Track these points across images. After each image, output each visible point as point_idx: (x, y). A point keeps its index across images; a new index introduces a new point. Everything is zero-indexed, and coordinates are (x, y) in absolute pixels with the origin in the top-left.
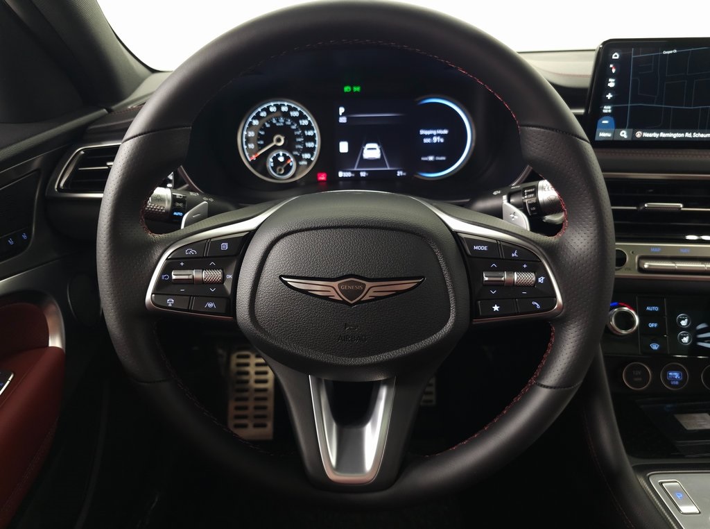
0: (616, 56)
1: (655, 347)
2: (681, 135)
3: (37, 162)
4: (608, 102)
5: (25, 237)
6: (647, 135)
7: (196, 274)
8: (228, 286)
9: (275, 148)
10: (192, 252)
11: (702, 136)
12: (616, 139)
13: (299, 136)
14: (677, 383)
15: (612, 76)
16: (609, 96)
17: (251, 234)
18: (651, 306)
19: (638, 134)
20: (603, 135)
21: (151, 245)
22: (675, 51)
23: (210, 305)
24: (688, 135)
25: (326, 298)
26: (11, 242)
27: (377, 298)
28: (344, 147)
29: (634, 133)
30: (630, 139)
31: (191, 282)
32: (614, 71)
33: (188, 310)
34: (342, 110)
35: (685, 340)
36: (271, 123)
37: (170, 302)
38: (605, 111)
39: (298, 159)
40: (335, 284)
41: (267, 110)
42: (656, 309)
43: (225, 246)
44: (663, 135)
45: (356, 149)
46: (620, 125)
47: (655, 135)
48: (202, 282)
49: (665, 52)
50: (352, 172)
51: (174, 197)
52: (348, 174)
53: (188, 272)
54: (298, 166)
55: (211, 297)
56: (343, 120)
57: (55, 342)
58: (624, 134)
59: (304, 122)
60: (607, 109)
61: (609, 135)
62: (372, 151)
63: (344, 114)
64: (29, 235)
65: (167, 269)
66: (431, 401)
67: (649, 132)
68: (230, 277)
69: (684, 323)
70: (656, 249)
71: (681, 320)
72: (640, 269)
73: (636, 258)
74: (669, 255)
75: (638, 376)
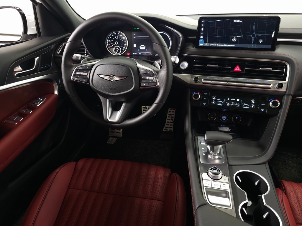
0: (203, 21)
1: (205, 104)
2: (223, 45)
3: (53, 47)
4: (202, 35)
5: (49, 66)
6: (213, 45)
7: (82, 73)
8: (88, 76)
9: (115, 45)
10: (81, 68)
11: (229, 45)
12: (204, 46)
13: (122, 42)
14: (224, 120)
15: (203, 27)
16: (202, 33)
17: (93, 65)
18: (206, 93)
19: (211, 45)
20: (201, 44)
21: (73, 66)
22: (220, 20)
23: (84, 80)
24: (225, 45)
25: (107, 79)
26: (46, 67)
27: (117, 80)
28: (135, 46)
29: (209, 44)
30: (208, 46)
31: (80, 75)
32: (203, 26)
33: (79, 81)
34: (134, 35)
35: (214, 103)
36: (115, 38)
37: (76, 79)
38: (201, 38)
39: (122, 49)
40: (108, 76)
41: (114, 34)
42: (207, 94)
43: (88, 67)
44: (218, 45)
45: (138, 46)
46: (205, 42)
47: (216, 45)
48: (83, 75)
49: (217, 21)
50: (137, 53)
51: (81, 56)
52: (136, 54)
53: (80, 73)
54: (122, 50)
55: (85, 78)
56: (135, 38)
57: (56, 92)
58: (207, 45)
59: (124, 38)
60: (202, 37)
61: (203, 45)
62: (143, 47)
63: (135, 36)
64: (50, 65)
65: (76, 72)
66: (172, 130)
67: (214, 44)
68: (88, 74)
69: (214, 98)
70: (208, 77)
71: (213, 97)
72: (203, 83)
73: (203, 80)
74: (212, 79)
75: (212, 117)
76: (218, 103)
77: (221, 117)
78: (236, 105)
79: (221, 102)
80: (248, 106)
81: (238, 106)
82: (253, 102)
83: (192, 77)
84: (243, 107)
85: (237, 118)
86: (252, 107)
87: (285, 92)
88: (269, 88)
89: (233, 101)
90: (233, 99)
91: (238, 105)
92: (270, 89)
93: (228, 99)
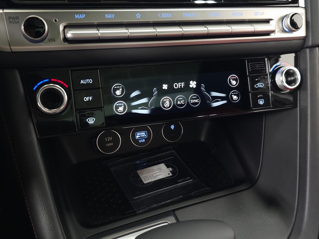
14: (144, 141)
18: (84, 79)
35: (121, 109)
42: (90, 81)
69: (118, 93)
70: (80, 15)
71: (115, 90)
72: (66, 40)
73: (61, 28)
74: (96, 22)
75: (110, 142)
76: (136, 107)
77: (134, 136)
78: (192, 101)
79: (144, 100)
80: (222, 99)
81: (196, 103)
82: (234, 83)
83: (12, 19)
84: (209, 105)
85: (172, 127)
86: (235, 97)
87: (304, 39)
88: (268, 33)
89: (180, 91)
90: (179, 85)
91: (196, 101)
92: (272, 36)
93: (165, 87)
